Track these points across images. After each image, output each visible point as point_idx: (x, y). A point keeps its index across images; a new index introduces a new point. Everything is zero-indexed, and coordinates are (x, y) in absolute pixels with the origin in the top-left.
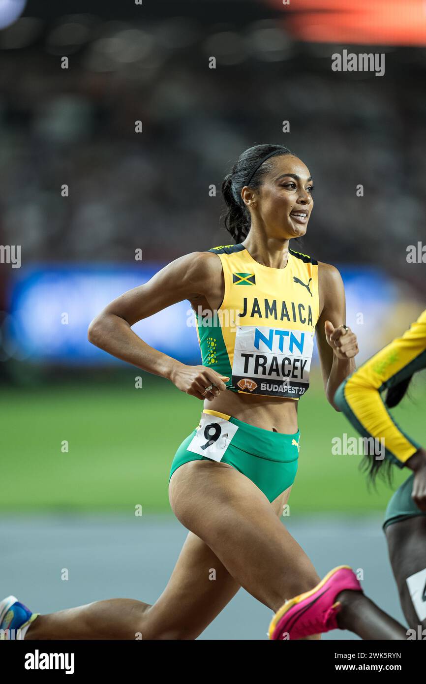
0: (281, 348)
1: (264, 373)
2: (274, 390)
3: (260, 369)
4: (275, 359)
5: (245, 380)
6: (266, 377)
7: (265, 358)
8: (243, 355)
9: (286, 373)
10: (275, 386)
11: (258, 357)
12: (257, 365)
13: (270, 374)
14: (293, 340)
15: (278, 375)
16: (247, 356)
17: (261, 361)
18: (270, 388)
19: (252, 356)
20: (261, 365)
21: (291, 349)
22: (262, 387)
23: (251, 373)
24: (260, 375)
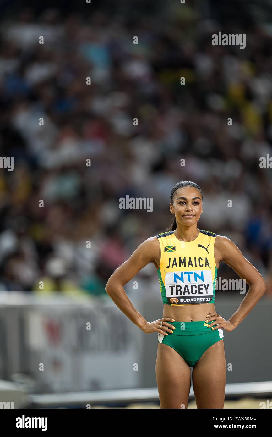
0: (189, 280)
1: (181, 294)
2: (188, 301)
3: (179, 292)
4: (186, 286)
5: (172, 298)
7: (180, 287)
8: (170, 287)
9: (194, 292)
10: (188, 299)
11: (177, 287)
12: (177, 290)
13: (184, 294)
14: (196, 275)
15: (189, 294)
16: (172, 287)
17: (179, 288)
18: (185, 300)
19: (174, 286)
20: (179, 290)
21: (196, 280)
22: (181, 301)
23: (175, 295)
24: (179, 295)
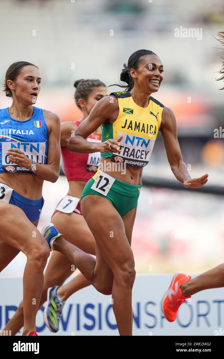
6: (128, 157)
